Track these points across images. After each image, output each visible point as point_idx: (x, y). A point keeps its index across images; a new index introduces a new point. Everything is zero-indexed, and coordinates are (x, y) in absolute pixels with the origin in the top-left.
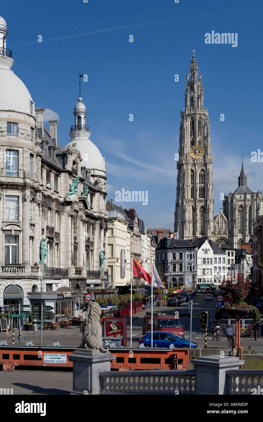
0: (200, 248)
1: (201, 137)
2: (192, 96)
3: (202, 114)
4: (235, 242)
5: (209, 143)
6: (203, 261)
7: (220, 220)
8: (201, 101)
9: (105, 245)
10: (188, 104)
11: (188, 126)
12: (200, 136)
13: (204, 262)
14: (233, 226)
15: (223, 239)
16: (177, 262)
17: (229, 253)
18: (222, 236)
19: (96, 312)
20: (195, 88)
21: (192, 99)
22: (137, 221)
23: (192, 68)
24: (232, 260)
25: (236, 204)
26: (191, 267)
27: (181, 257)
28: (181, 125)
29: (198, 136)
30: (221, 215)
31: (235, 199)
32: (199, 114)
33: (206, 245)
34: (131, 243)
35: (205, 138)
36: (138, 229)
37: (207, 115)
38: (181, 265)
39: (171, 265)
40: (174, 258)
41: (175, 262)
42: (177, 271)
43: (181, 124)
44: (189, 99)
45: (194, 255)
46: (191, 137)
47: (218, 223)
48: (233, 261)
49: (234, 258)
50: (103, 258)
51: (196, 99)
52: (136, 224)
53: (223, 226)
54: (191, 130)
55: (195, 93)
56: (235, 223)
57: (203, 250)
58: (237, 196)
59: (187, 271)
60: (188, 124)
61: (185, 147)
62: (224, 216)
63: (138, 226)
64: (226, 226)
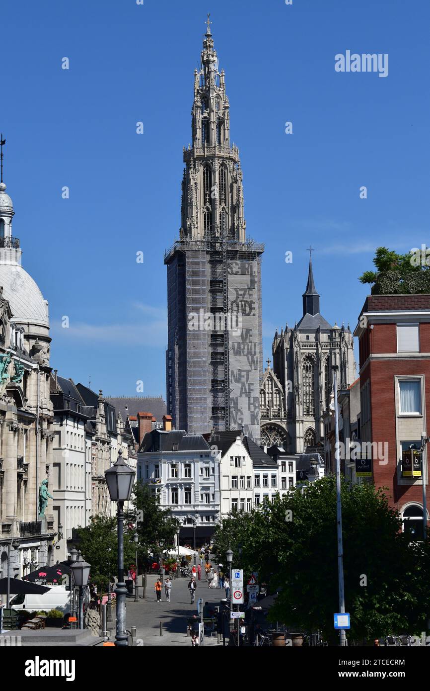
0: (226, 455)
1: (225, 207)
2: (205, 118)
3: (226, 158)
4: (298, 435)
5: (242, 220)
6: (233, 481)
7: (267, 386)
8: (225, 130)
9: (48, 470)
10: (199, 134)
11: (198, 181)
12: (223, 205)
13: (235, 484)
14: (293, 399)
15: (274, 429)
16: (180, 484)
17: (284, 464)
18: (272, 421)
19: (95, 623)
20: (213, 102)
21: (206, 123)
22: (103, 412)
23: (205, 58)
24: (291, 479)
25: (299, 353)
26: (207, 495)
27: (188, 473)
28: (184, 178)
29: (220, 204)
30: (268, 375)
31: (296, 343)
32: (220, 157)
33: (238, 449)
34: (93, 456)
35: (235, 209)
36: (105, 427)
37: (237, 159)
38: (188, 490)
39: (168, 489)
40: (175, 474)
41: (176, 484)
42: (179, 503)
43: (184, 175)
44: (199, 125)
45: (213, 469)
46: (205, 205)
47: (264, 393)
48: (292, 481)
49: (294, 475)
50: (45, 495)
51: (213, 127)
52: (101, 418)
53: (275, 399)
54: (204, 190)
55: (212, 113)
56: (298, 394)
57: (232, 457)
58: (301, 337)
59: (200, 504)
60: (197, 177)
61: (193, 227)
62: (275, 378)
63: (104, 421)
64: (280, 401)
